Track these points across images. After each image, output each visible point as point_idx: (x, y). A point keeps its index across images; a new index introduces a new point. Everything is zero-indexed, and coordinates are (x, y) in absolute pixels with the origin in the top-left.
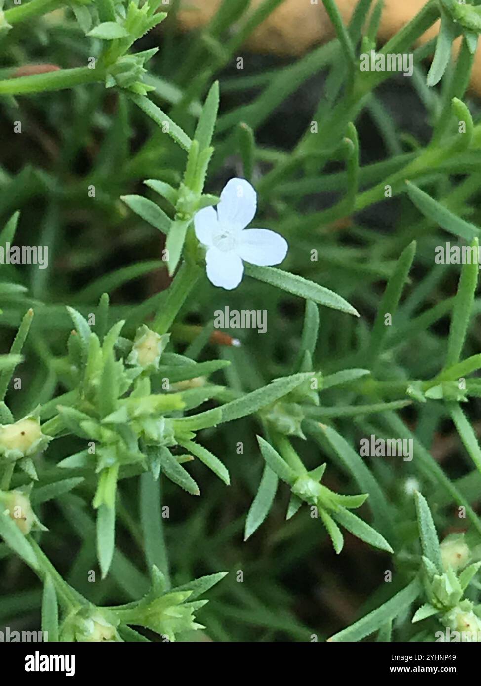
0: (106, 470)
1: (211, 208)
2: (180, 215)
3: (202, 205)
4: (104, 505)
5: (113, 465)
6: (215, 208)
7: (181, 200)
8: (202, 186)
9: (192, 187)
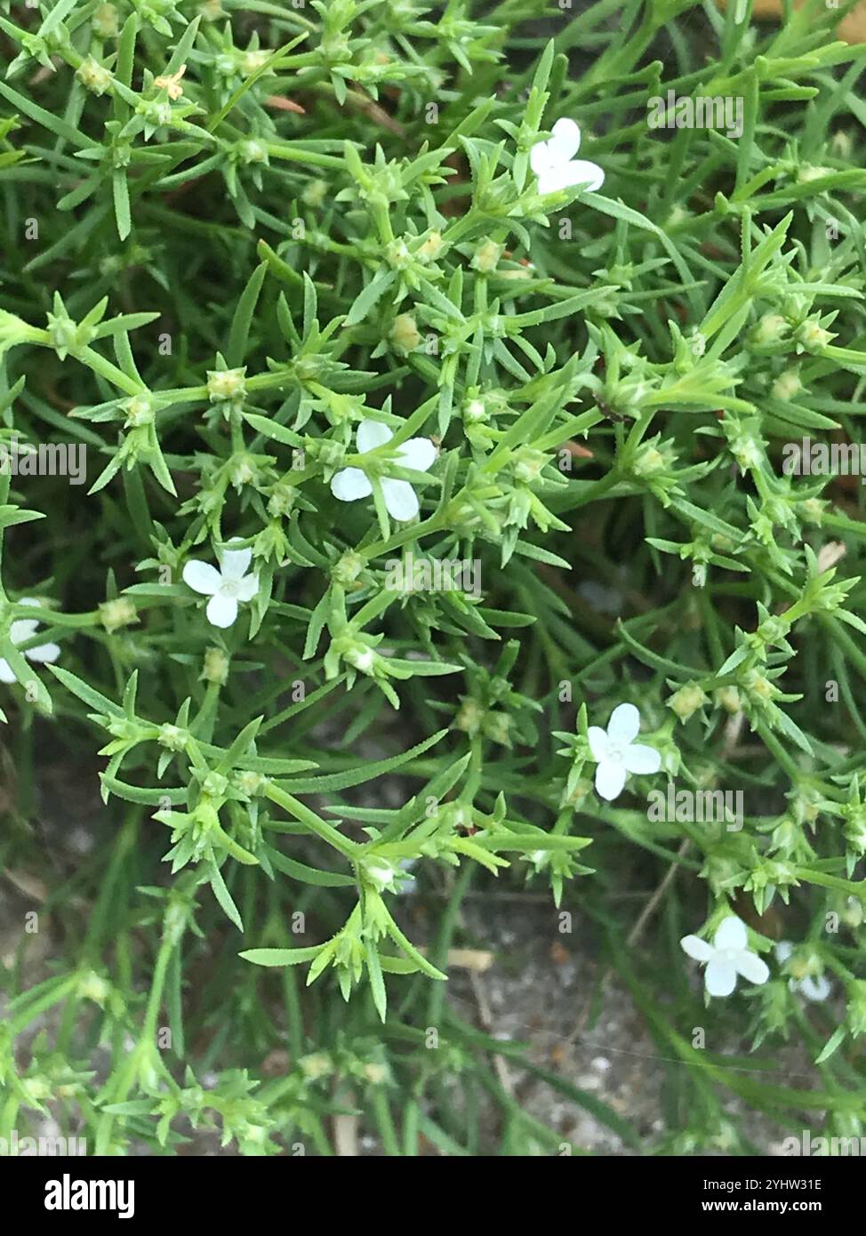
0: (449, 356)
1: (543, 143)
2: (521, 148)
3: (537, 141)
4: (445, 384)
5: (455, 353)
6: (546, 143)
7: (523, 136)
8: (539, 125)
9: (531, 124)
